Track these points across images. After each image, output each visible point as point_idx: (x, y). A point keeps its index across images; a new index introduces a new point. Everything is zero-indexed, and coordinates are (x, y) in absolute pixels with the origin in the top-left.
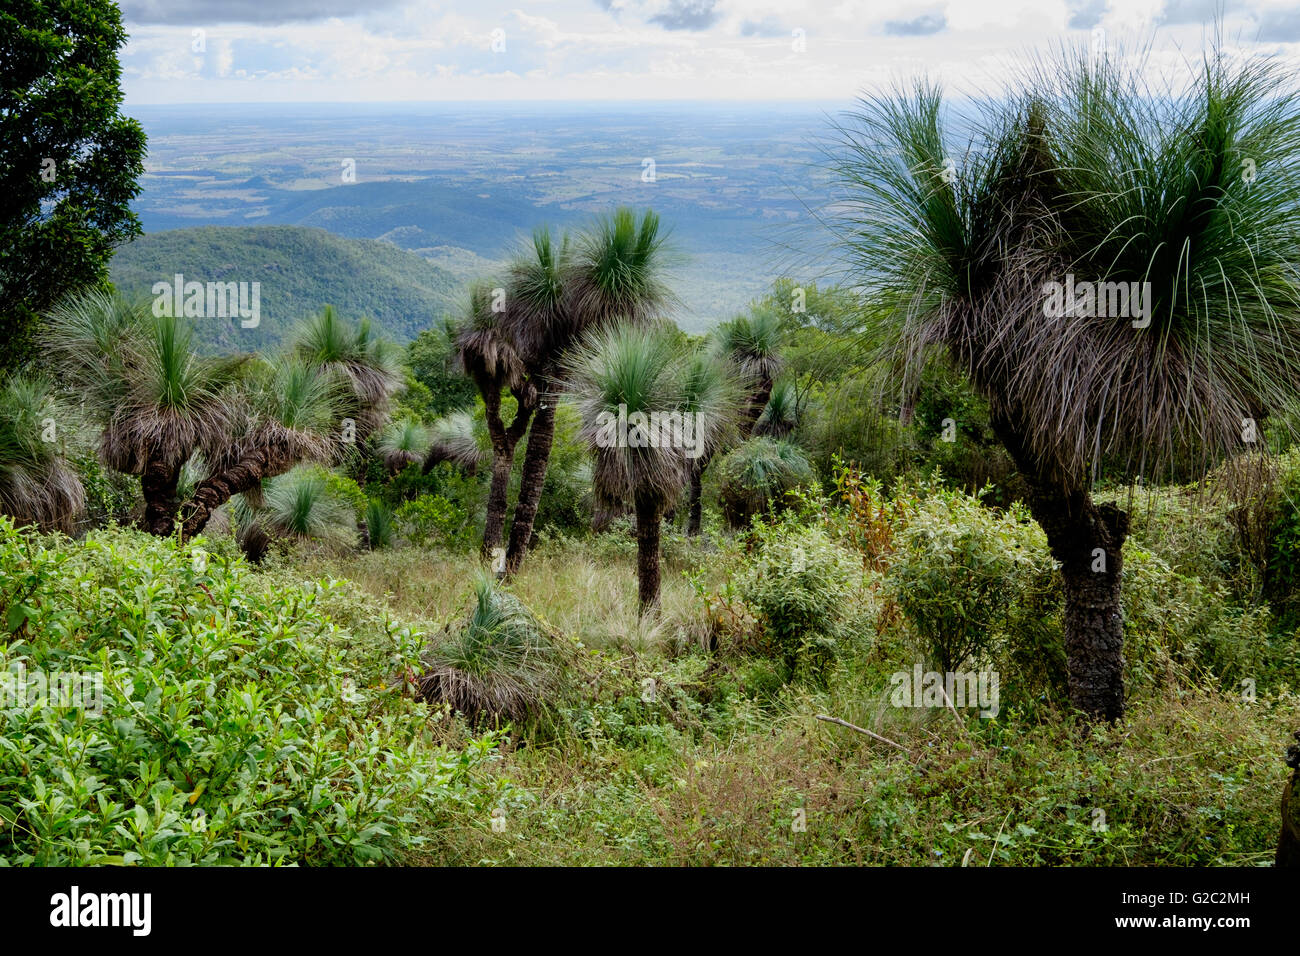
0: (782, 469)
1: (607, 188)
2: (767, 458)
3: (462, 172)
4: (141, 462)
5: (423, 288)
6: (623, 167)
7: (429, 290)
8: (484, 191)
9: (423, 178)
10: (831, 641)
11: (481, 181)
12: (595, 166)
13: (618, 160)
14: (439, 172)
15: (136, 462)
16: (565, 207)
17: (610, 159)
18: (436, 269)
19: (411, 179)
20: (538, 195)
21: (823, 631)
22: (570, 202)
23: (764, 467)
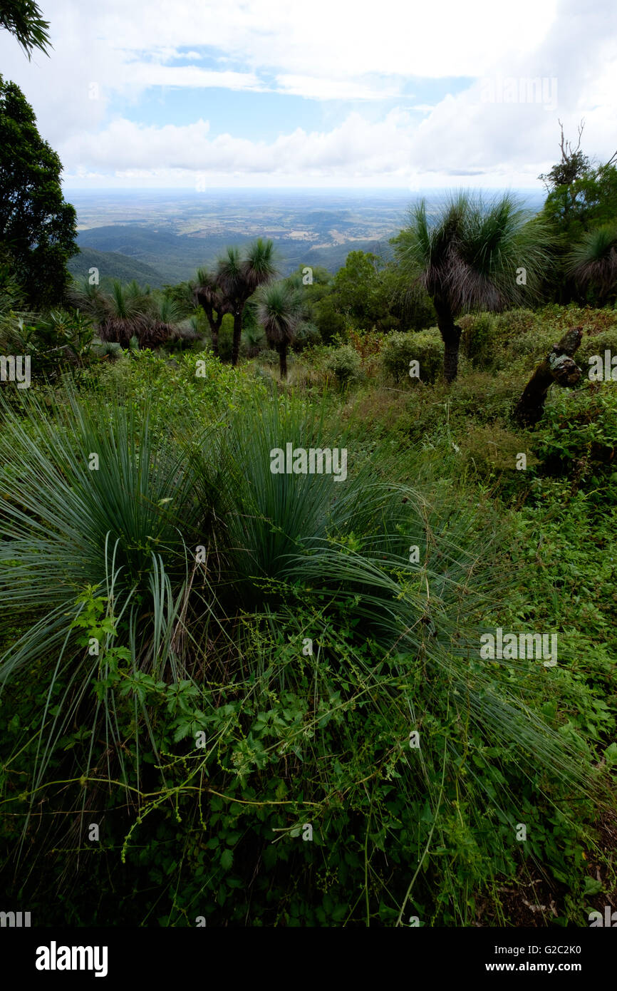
0: (310, 332)
1: (206, 228)
2: (305, 329)
3: (144, 221)
4: (118, 338)
5: (137, 272)
6: (210, 218)
7: (140, 273)
8: (156, 229)
9: (129, 224)
10: (356, 378)
11: (154, 225)
12: (199, 218)
13: (208, 215)
14: (135, 221)
15: (116, 338)
16: (189, 236)
17: (205, 215)
18: (141, 264)
19: (124, 224)
20: (179, 231)
21: (353, 375)
22: (191, 234)
23: (304, 331)
